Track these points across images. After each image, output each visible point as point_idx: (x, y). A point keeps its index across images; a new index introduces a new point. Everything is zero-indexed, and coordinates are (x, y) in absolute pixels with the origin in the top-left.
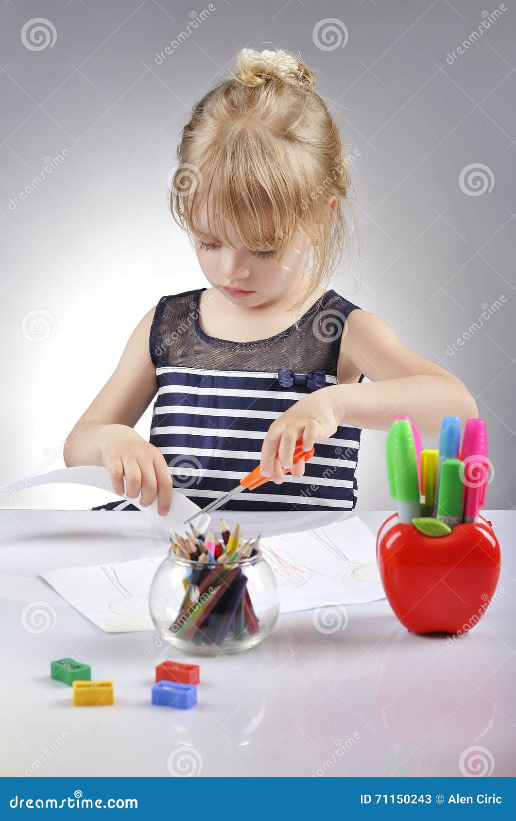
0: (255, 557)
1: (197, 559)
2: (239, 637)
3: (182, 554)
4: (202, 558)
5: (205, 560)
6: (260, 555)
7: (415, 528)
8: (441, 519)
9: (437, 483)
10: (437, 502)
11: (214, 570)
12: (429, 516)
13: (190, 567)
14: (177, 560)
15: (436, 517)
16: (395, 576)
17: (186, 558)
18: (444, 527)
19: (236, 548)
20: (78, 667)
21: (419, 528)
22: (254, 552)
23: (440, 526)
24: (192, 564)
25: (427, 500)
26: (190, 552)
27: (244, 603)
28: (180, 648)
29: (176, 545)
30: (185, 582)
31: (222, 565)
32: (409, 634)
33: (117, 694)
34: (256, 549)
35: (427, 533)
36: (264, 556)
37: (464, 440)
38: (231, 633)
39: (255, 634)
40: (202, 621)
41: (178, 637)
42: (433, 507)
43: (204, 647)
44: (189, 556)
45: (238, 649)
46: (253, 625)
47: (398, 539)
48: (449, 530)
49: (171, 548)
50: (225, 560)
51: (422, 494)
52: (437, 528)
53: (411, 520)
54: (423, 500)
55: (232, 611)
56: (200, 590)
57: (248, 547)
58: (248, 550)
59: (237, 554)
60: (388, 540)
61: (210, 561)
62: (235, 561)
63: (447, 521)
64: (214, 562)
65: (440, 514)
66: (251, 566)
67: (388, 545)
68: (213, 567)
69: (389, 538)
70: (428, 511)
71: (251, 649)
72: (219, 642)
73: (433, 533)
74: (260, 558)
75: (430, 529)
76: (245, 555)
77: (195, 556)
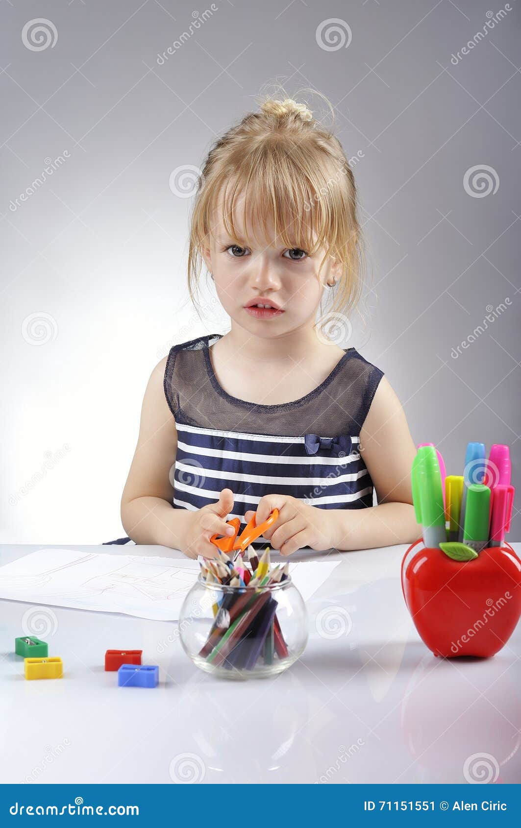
0: (285, 582)
1: (228, 584)
2: (269, 661)
3: (213, 579)
4: (233, 582)
5: (237, 584)
6: (290, 580)
7: (442, 552)
8: (467, 544)
9: (462, 509)
10: (463, 526)
11: (244, 594)
12: (456, 541)
13: (221, 591)
14: (208, 585)
15: (462, 542)
17: (217, 582)
18: (471, 551)
19: (265, 574)
21: (447, 553)
22: (284, 577)
23: (467, 551)
24: (223, 588)
25: (452, 525)
26: (221, 577)
27: (273, 628)
28: (210, 672)
29: (207, 571)
30: (215, 607)
31: (254, 589)
32: (436, 658)
34: (286, 574)
35: (453, 558)
36: (293, 581)
38: (261, 660)
39: (285, 659)
41: (208, 662)
42: (458, 532)
43: (235, 671)
44: (219, 580)
45: (268, 673)
46: (282, 651)
47: (425, 564)
48: (476, 554)
49: (201, 573)
50: (256, 584)
51: (448, 520)
52: (464, 553)
53: (438, 545)
54: (448, 526)
55: (262, 636)
56: (230, 614)
57: (278, 572)
58: (279, 575)
59: (267, 578)
60: (415, 566)
61: (241, 585)
62: (266, 585)
63: (474, 545)
64: (244, 586)
65: (467, 540)
66: (281, 590)
67: (415, 570)
68: (244, 591)
69: (416, 564)
70: (455, 535)
71: (280, 673)
72: (250, 667)
73: (460, 557)
74: (290, 583)
75: (459, 554)
76: (275, 580)
77: (226, 580)
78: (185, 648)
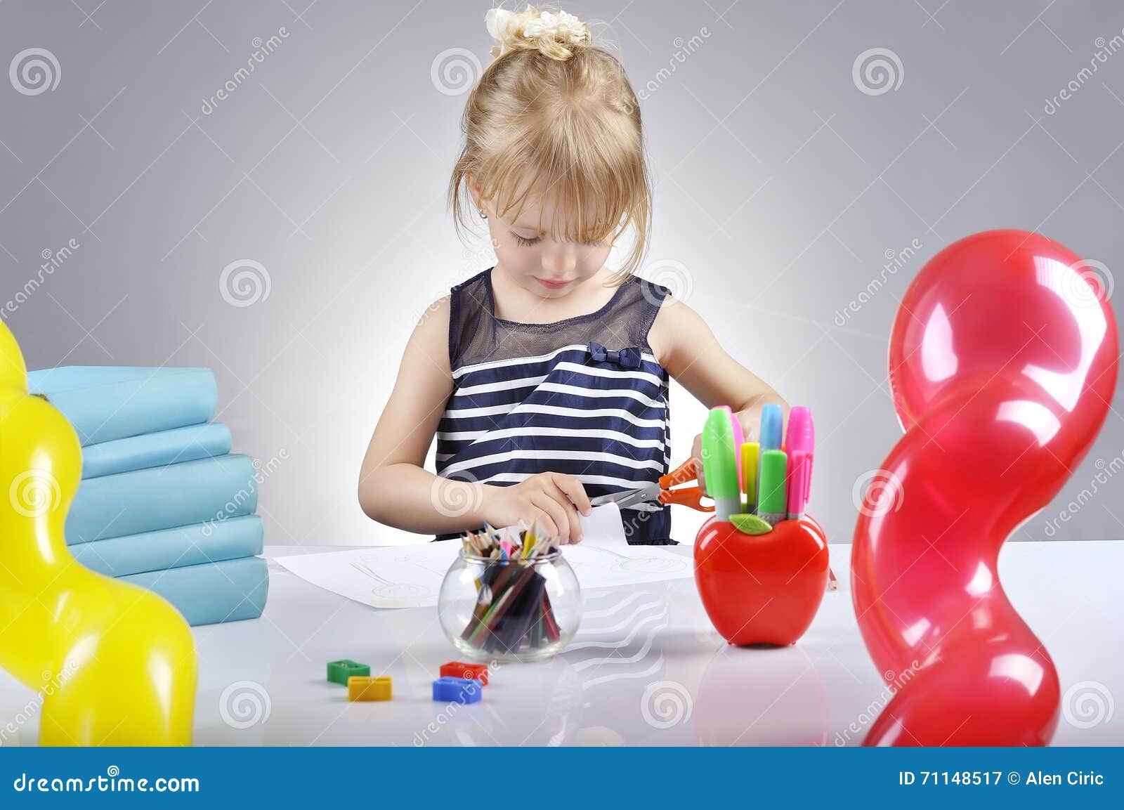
0: (554, 554)
1: (489, 556)
2: (535, 643)
3: (473, 550)
4: (494, 554)
5: (497, 555)
6: (560, 554)
7: (732, 525)
8: (761, 516)
10: (758, 499)
11: (508, 566)
12: (750, 513)
13: (482, 565)
14: (468, 558)
15: (757, 514)
16: (712, 583)
17: (477, 555)
18: (764, 525)
19: (534, 545)
20: (356, 667)
21: (738, 527)
22: (553, 549)
23: (761, 524)
24: (483, 561)
25: (748, 499)
26: (481, 549)
27: (542, 605)
28: (473, 656)
29: (467, 543)
30: (478, 582)
31: (518, 561)
33: (395, 691)
34: (554, 546)
35: (746, 531)
36: (563, 555)
37: (789, 431)
38: (527, 642)
39: (556, 642)
40: (495, 624)
41: (469, 644)
42: (754, 506)
43: (497, 654)
44: (479, 552)
45: (535, 657)
46: (552, 632)
47: (714, 538)
48: (770, 528)
49: (462, 548)
50: (519, 556)
51: (744, 493)
52: (757, 526)
53: (727, 517)
54: (744, 499)
55: (528, 613)
56: (492, 591)
57: (546, 544)
58: (546, 548)
59: (535, 550)
60: (702, 541)
61: (502, 557)
62: (531, 557)
63: (768, 518)
64: (509, 559)
65: (761, 511)
66: (549, 564)
67: (703, 546)
68: (507, 563)
69: (704, 539)
70: (751, 508)
71: (549, 658)
72: (514, 649)
73: (750, 530)
74: (560, 557)
75: (750, 526)
76: (542, 552)
77: (486, 553)
78: (446, 631)
